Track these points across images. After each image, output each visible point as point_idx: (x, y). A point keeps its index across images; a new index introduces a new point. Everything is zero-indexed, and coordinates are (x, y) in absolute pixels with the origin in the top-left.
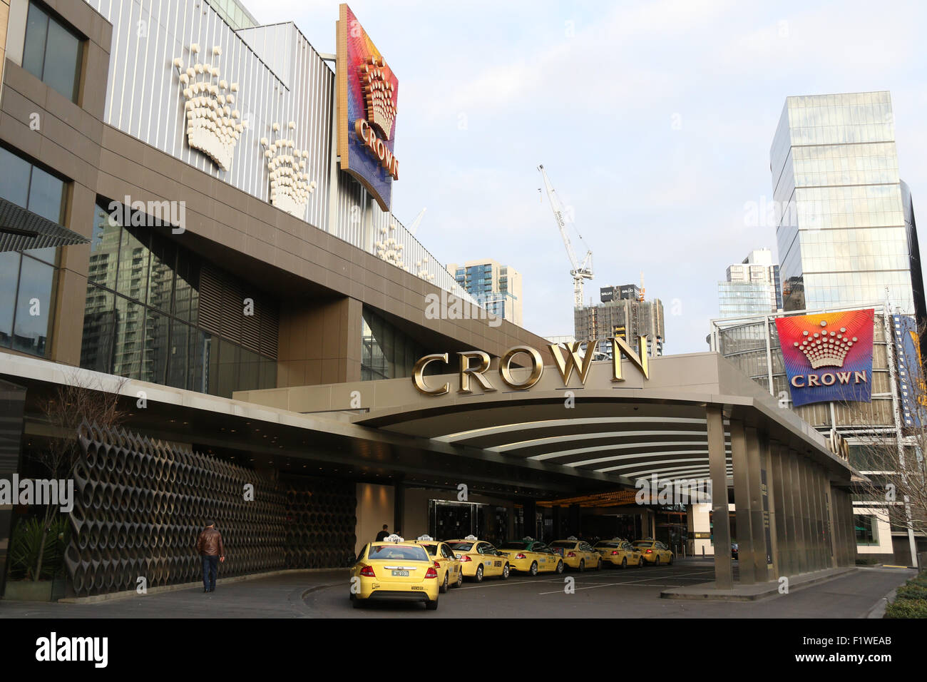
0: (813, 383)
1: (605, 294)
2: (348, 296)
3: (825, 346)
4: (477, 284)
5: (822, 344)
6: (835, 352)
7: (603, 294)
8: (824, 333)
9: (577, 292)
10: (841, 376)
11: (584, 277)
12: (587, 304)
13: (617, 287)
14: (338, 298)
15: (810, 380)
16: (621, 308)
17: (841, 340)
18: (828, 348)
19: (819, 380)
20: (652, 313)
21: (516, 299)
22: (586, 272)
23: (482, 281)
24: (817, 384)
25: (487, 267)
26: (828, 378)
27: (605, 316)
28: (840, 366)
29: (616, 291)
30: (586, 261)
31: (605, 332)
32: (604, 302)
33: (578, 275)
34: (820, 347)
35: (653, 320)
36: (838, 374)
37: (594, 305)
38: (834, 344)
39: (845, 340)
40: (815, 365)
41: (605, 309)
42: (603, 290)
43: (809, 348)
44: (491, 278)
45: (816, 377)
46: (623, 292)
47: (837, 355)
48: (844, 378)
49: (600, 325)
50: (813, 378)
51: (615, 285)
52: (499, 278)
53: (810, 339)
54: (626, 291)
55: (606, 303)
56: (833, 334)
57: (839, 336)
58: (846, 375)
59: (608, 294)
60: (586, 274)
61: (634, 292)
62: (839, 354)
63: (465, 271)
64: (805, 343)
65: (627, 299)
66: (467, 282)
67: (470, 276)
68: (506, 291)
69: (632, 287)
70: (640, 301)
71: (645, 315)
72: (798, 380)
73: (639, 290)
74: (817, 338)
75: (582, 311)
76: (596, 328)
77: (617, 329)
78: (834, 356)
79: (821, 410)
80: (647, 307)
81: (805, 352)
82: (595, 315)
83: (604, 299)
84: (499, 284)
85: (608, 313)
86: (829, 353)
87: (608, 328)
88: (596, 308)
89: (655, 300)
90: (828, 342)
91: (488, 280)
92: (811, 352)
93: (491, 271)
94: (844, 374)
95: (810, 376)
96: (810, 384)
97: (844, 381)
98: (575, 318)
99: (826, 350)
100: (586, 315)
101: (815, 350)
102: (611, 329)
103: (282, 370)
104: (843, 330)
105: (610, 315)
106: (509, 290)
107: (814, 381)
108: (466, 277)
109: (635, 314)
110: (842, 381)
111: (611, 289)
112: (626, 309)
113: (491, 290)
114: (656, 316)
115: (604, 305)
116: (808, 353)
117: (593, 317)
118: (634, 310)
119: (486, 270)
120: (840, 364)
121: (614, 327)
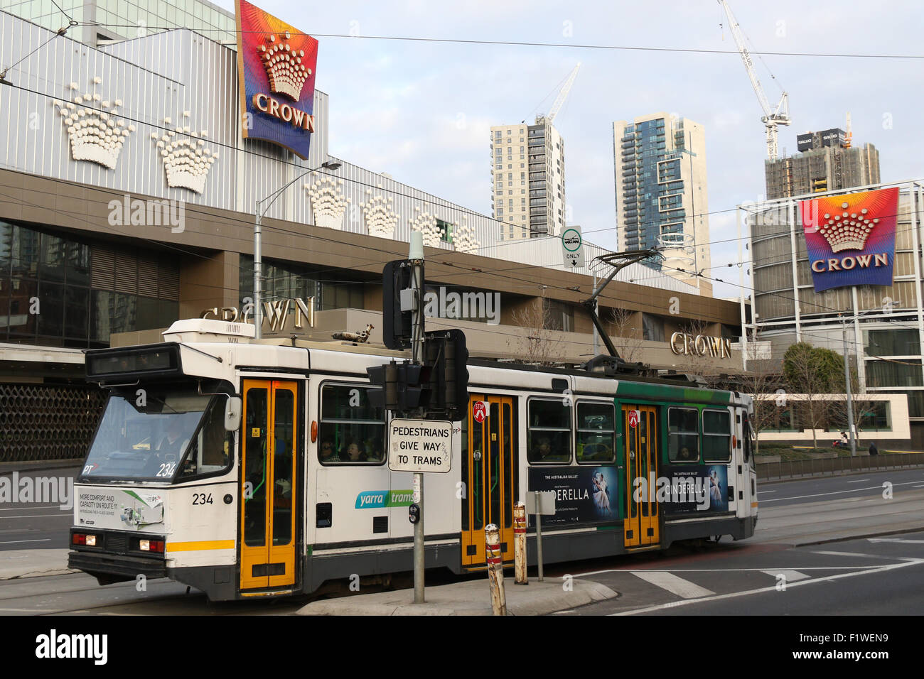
0: (833, 267)
1: (803, 142)
2: (222, 251)
3: (846, 228)
4: (648, 142)
5: (843, 227)
6: (856, 235)
7: (801, 142)
8: (845, 215)
9: (770, 142)
10: (862, 259)
11: (779, 124)
12: (779, 156)
13: (817, 133)
14: (215, 253)
15: (830, 265)
16: (820, 158)
17: (862, 222)
18: (849, 231)
19: (839, 265)
20: (862, 160)
21: (695, 155)
22: (781, 118)
23: (653, 139)
24: (837, 268)
25: (659, 122)
26: (848, 262)
27: (802, 168)
28: (860, 249)
29: (815, 138)
30: (780, 104)
31: (803, 187)
32: (802, 151)
33: (771, 122)
34: (841, 230)
35: (863, 169)
36: (858, 258)
37: (789, 156)
38: (855, 226)
39: (866, 222)
40: (835, 249)
41: (801, 160)
42: (800, 138)
43: (830, 232)
44: (664, 134)
45: (836, 261)
46: (825, 138)
47: (857, 237)
48: (864, 261)
49: (795, 179)
50: (833, 262)
51: (814, 131)
52: (674, 133)
53: (831, 222)
54: (830, 137)
55: (805, 152)
56: (854, 216)
57: (861, 218)
58: (867, 258)
59: (806, 142)
60: (781, 120)
61: (838, 137)
62: (860, 237)
63: (635, 128)
64: (826, 227)
65: (829, 146)
66: (638, 140)
67: (640, 134)
68: (683, 147)
69: (836, 131)
70: (846, 148)
71: (852, 163)
72: (819, 265)
73: (844, 133)
74: (838, 221)
75: (774, 164)
76: (792, 183)
77: (816, 183)
78: (855, 239)
79: (844, 294)
80: (854, 154)
81: (826, 236)
82: (790, 168)
83: (802, 148)
84: (674, 140)
85: (805, 166)
86: (849, 236)
87: (806, 182)
88: (791, 160)
89: (865, 145)
90: (849, 225)
91: (661, 137)
92: (832, 236)
93: (663, 127)
94: (864, 257)
95: (830, 261)
96: (830, 269)
97: (864, 265)
98: (766, 173)
99: (846, 233)
100: (779, 168)
101: (836, 233)
102: (809, 182)
103: (182, 306)
104: (864, 211)
105: (808, 167)
106: (687, 146)
107: (834, 265)
108: (636, 135)
109: (839, 164)
110: (862, 265)
111: (810, 136)
112: (827, 159)
113: (664, 148)
114: (866, 163)
115: (800, 155)
116: (829, 236)
117: (788, 170)
118: (837, 159)
119: (658, 126)
120: (860, 246)
121: (814, 180)
